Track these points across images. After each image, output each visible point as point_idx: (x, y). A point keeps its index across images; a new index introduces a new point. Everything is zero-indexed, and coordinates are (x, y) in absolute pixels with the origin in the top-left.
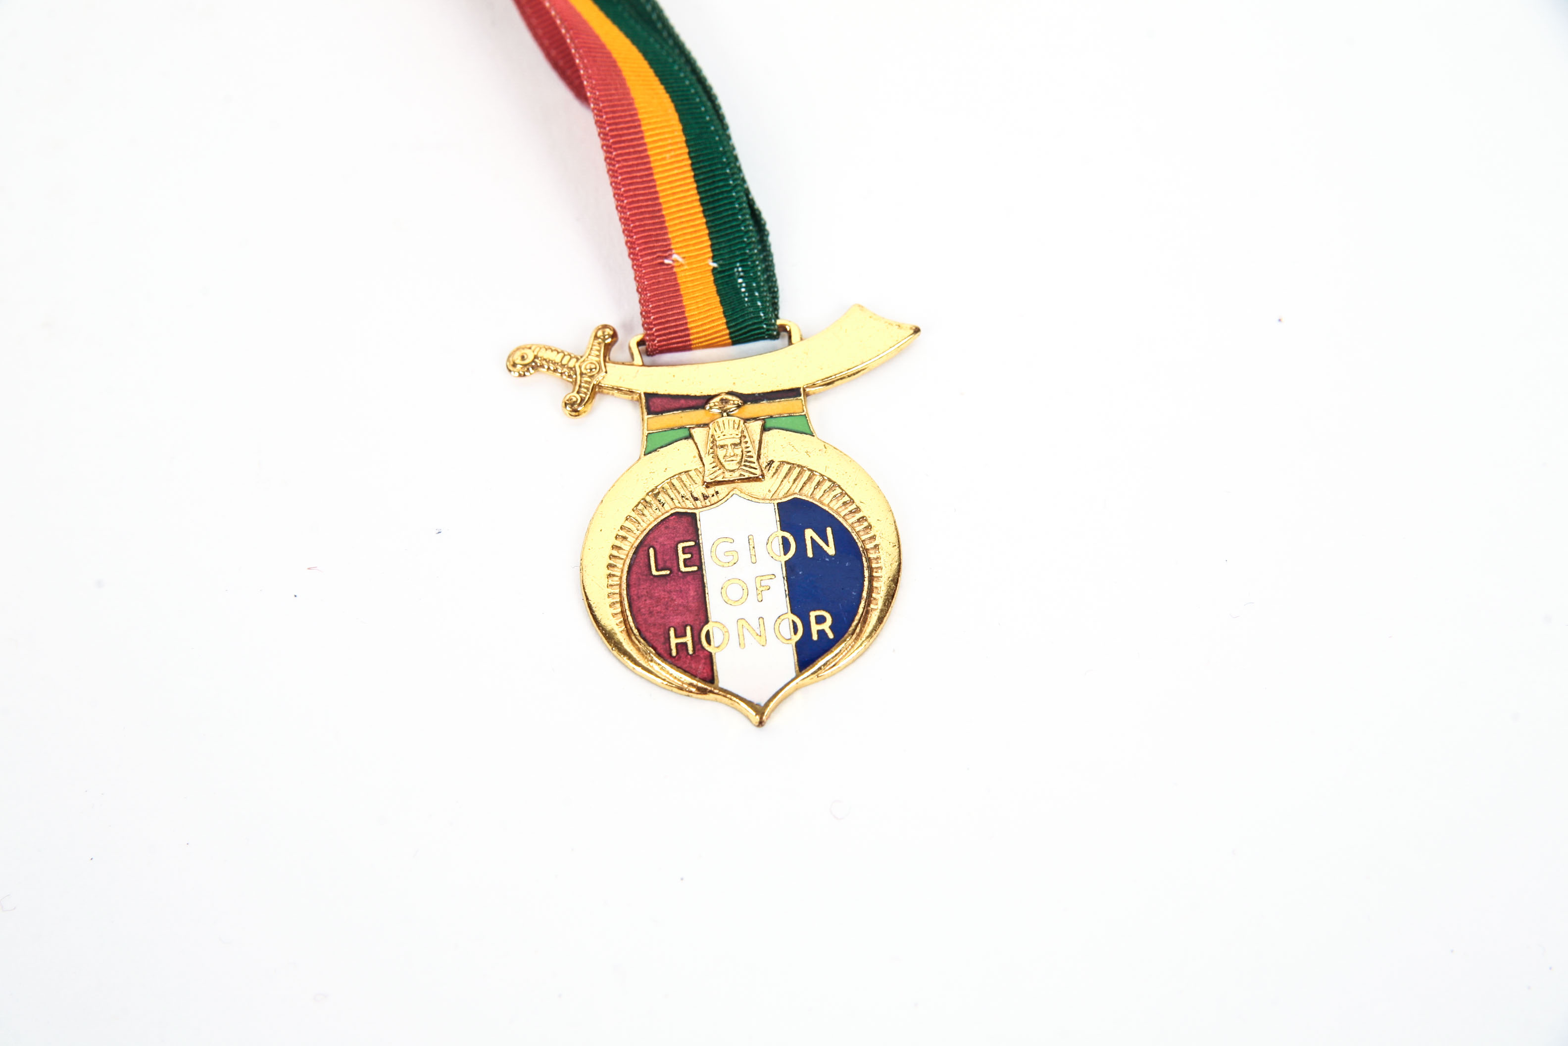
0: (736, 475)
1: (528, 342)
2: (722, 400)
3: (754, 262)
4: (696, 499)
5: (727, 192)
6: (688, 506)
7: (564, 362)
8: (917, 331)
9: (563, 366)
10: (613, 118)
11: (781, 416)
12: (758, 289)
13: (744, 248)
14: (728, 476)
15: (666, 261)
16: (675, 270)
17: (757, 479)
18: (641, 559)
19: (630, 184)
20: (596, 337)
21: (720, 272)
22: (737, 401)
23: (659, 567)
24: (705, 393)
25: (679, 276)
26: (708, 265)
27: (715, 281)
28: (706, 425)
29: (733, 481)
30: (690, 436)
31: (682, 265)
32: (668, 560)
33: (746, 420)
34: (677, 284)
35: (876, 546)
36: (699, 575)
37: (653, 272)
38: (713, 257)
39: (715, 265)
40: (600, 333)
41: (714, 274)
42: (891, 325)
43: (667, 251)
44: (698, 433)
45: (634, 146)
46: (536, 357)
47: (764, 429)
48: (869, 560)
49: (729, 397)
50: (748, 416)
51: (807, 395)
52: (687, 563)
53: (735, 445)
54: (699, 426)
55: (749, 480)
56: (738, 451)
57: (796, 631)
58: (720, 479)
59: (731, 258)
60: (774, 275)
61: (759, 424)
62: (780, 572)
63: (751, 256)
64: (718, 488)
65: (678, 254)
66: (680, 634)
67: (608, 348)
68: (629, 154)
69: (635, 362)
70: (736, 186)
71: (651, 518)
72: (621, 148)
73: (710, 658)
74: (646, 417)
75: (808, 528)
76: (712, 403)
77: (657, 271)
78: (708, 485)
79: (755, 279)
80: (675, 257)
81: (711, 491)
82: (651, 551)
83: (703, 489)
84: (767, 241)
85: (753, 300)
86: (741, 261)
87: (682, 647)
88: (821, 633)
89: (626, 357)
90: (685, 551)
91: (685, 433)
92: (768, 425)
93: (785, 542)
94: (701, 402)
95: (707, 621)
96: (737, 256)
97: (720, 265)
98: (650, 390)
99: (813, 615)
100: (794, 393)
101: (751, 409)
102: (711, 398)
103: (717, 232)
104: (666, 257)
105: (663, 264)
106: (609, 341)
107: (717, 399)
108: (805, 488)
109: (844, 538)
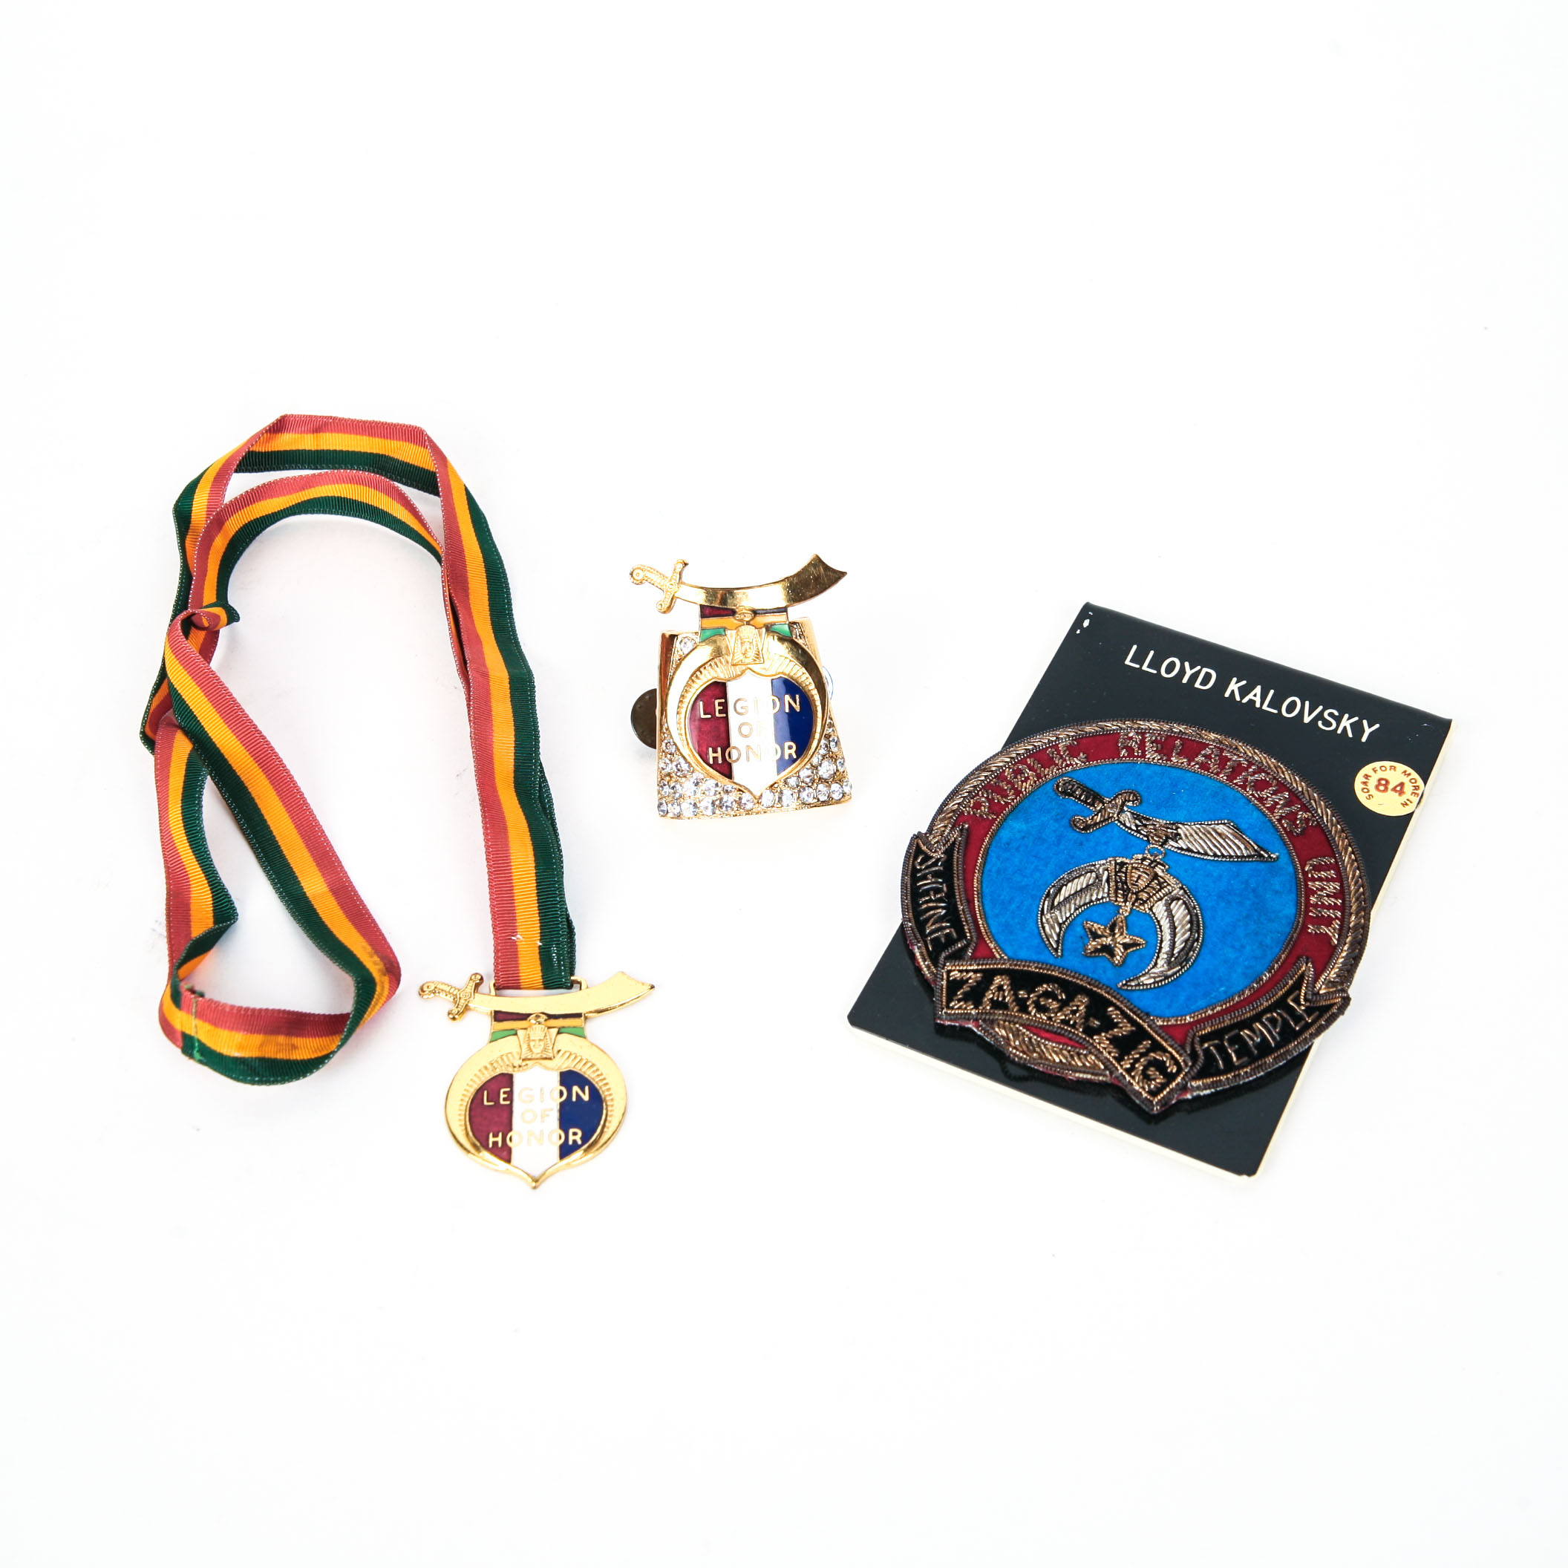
0: (539, 1056)
1: (432, 980)
2: (536, 1016)
3: (563, 945)
4: (514, 1067)
5: (555, 904)
6: (510, 1071)
7: (451, 991)
8: (652, 987)
9: (450, 993)
10: (496, 857)
11: (569, 1027)
12: (563, 960)
13: (559, 937)
14: (534, 1056)
15: (513, 938)
16: (517, 943)
17: (550, 1059)
18: (479, 1096)
19: (499, 894)
20: (471, 979)
21: (543, 948)
22: (545, 1017)
23: (490, 1099)
24: (528, 1012)
25: (519, 947)
26: (537, 944)
27: (540, 952)
28: (525, 1029)
29: (537, 1059)
30: (516, 1034)
31: (522, 941)
32: (494, 1097)
33: (549, 1028)
34: (517, 951)
35: (612, 1100)
36: (510, 1106)
37: (505, 943)
38: (541, 940)
39: (541, 944)
40: (473, 977)
41: (540, 949)
42: (638, 982)
43: (514, 933)
44: (520, 1033)
45: (505, 874)
46: (436, 988)
47: (559, 1033)
48: (607, 1105)
49: (541, 1015)
50: (549, 1026)
51: (586, 1018)
52: (504, 1099)
53: (540, 1040)
54: (522, 1029)
55: (546, 1059)
56: (542, 1043)
57: (560, 1138)
58: (529, 1057)
59: (550, 941)
60: (575, 956)
61: (556, 1030)
62: (556, 1107)
63: (563, 942)
64: (528, 1062)
65: (521, 935)
66: (495, 1135)
67: (477, 986)
68: (502, 877)
69: (492, 994)
70: (560, 902)
71: (488, 1076)
72: (498, 874)
73: (509, 1150)
74: (493, 1023)
75: (575, 1085)
76: (531, 1017)
77: (508, 942)
78: (523, 1060)
79: (562, 955)
80: (518, 936)
81: (524, 1063)
82: (485, 1093)
83: (520, 1062)
84: (574, 937)
85: (559, 965)
86: (556, 944)
87: (495, 1143)
88: (575, 1141)
89: (487, 991)
90: (504, 1093)
91: (514, 1032)
92: (561, 1031)
93: (561, 1094)
94: (524, 1017)
95: (511, 1130)
96: (555, 941)
97: (544, 945)
98: (497, 1009)
99: (571, 1131)
100: (578, 1015)
101: (552, 1022)
102: (530, 1015)
103: (545, 926)
104: (513, 936)
105: (511, 939)
106: (478, 981)
107: (534, 1015)
108: (578, 1065)
109: (595, 1093)
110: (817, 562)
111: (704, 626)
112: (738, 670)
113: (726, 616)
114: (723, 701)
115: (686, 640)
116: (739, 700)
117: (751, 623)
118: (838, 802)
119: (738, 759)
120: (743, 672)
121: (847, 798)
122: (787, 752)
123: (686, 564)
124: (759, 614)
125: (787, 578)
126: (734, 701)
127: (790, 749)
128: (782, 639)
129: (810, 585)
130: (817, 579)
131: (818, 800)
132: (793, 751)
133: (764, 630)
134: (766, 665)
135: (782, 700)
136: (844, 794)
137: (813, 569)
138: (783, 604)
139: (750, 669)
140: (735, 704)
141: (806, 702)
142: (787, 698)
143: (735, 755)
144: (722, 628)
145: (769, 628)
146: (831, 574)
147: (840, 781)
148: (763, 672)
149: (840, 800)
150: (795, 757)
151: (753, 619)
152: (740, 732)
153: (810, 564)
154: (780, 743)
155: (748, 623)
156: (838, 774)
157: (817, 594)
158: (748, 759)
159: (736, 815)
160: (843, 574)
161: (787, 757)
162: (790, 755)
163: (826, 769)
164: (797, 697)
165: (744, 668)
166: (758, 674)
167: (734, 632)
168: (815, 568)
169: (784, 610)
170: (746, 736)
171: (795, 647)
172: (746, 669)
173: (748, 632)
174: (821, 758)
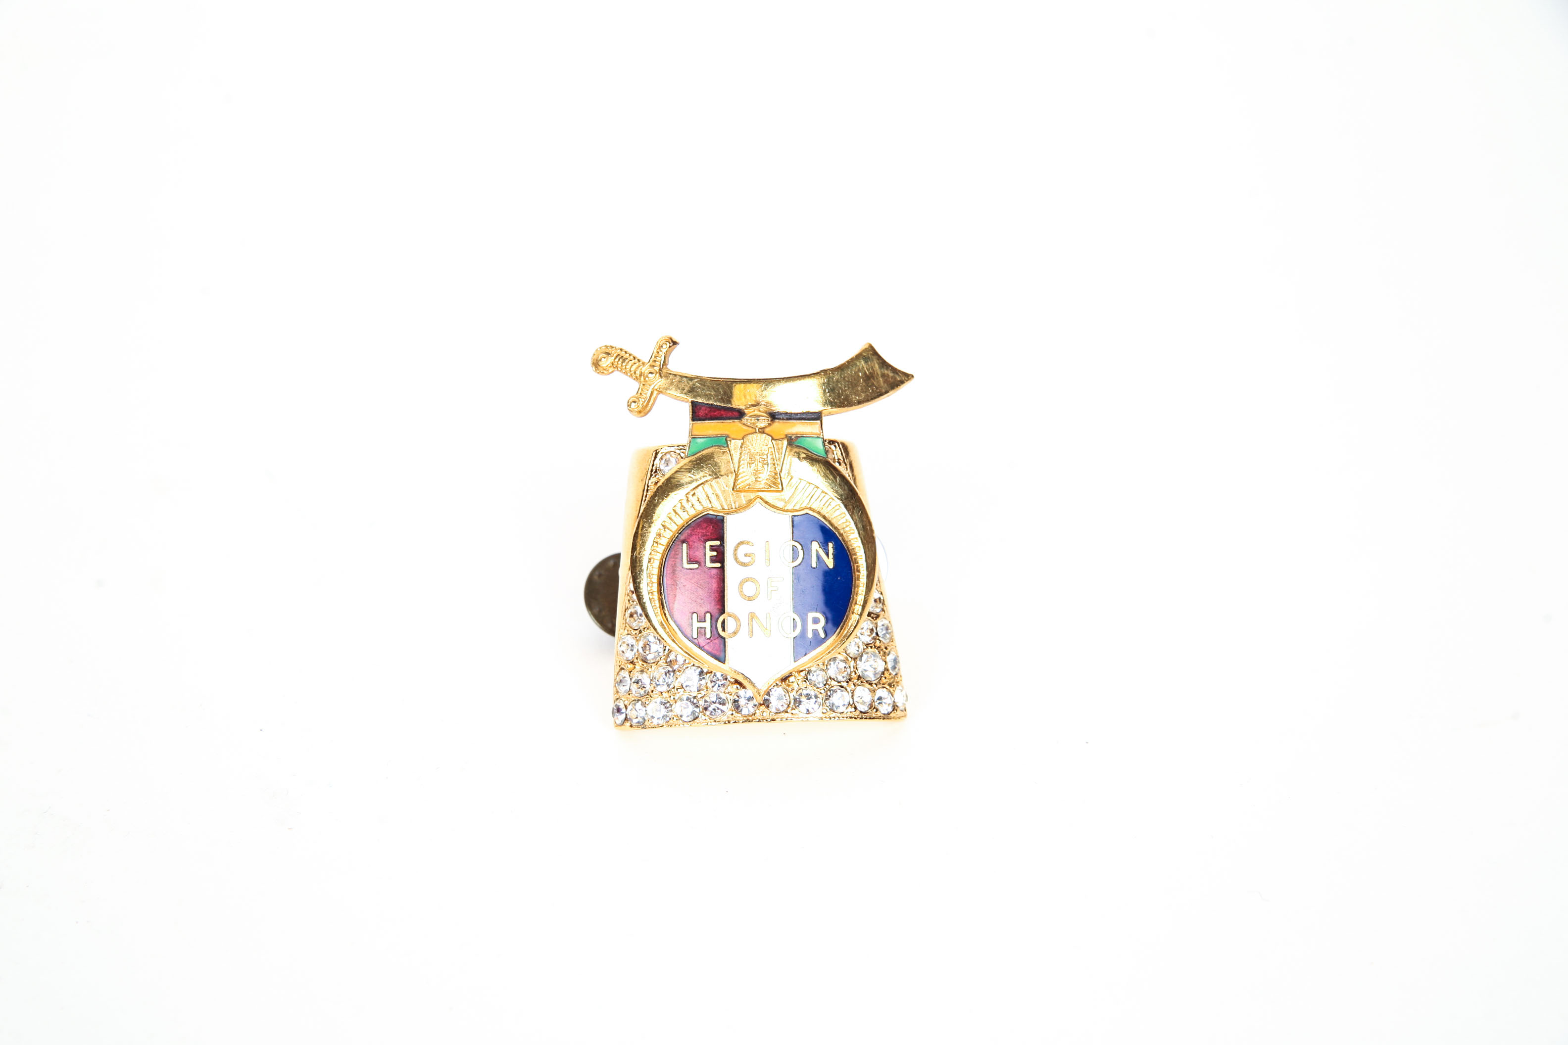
110: (869, 354)
111: (695, 433)
112: (743, 498)
113: (729, 419)
114: (718, 543)
115: (668, 456)
116: (742, 543)
117: (767, 430)
118: (886, 716)
119: (735, 633)
120: (750, 502)
121: (899, 713)
122: (811, 627)
123: (675, 343)
124: (779, 419)
125: (825, 371)
126: (735, 545)
127: (817, 621)
128: (813, 459)
129: (856, 385)
130: (869, 377)
131: (856, 708)
132: (820, 627)
133: (785, 442)
134: (786, 494)
135: (806, 550)
136: (895, 708)
137: (863, 362)
138: (816, 407)
139: (761, 499)
140: (735, 550)
141: (843, 555)
142: (815, 546)
143: (731, 625)
144: (722, 436)
145: (792, 441)
146: (891, 374)
147: (890, 685)
148: (780, 505)
149: (889, 714)
150: (822, 635)
151: (770, 425)
152: (741, 592)
153: (858, 357)
154: (800, 609)
155: (762, 431)
156: (886, 674)
157: (868, 400)
158: (751, 633)
159: (729, 722)
160: (908, 377)
161: (810, 635)
162: (816, 633)
163: (871, 666)
164: (831, 545)
165: (752, 496)
166: (773, 506)
167: (739, 442)
168: (866, 362)
169: (817, 417)
170: (750, 599)
171: (832, 473)
172: (755, 499)
173: (760, 443)
174: (862, 647)
